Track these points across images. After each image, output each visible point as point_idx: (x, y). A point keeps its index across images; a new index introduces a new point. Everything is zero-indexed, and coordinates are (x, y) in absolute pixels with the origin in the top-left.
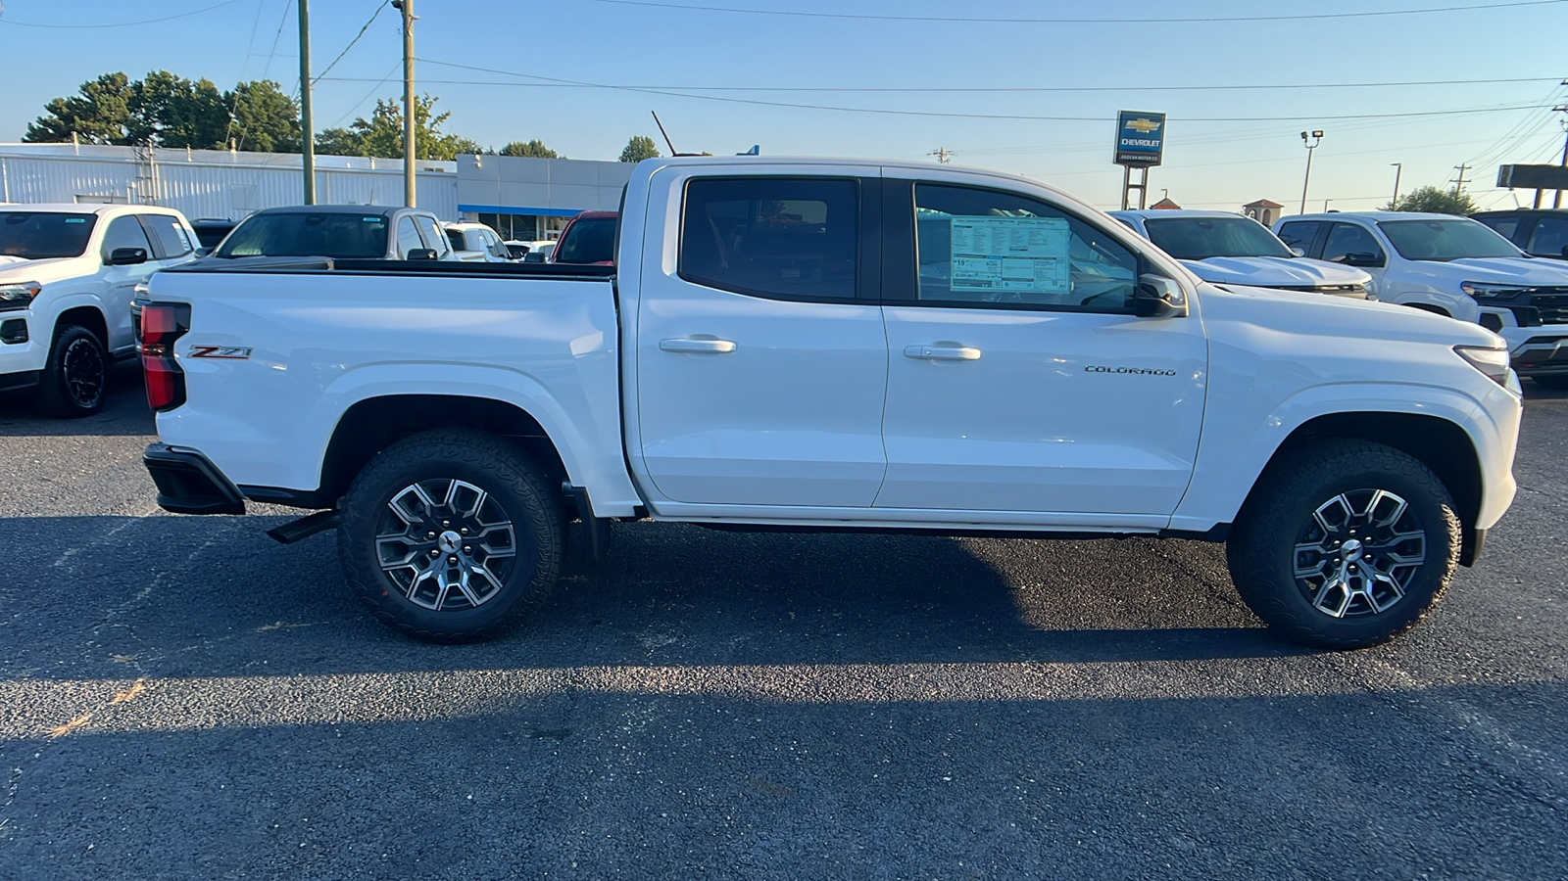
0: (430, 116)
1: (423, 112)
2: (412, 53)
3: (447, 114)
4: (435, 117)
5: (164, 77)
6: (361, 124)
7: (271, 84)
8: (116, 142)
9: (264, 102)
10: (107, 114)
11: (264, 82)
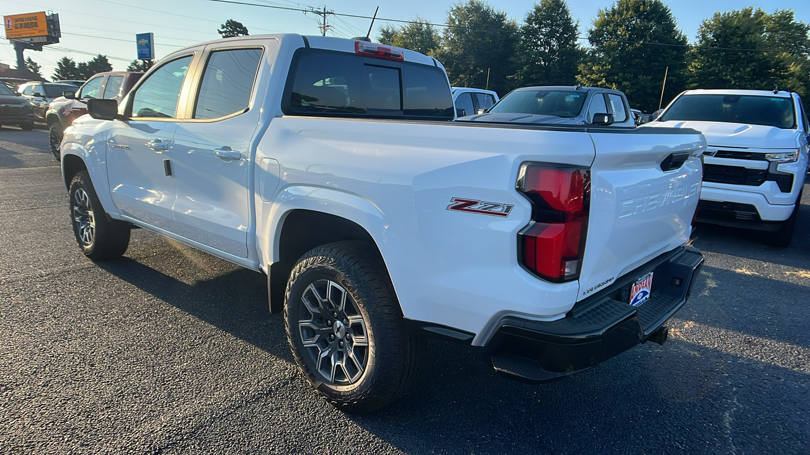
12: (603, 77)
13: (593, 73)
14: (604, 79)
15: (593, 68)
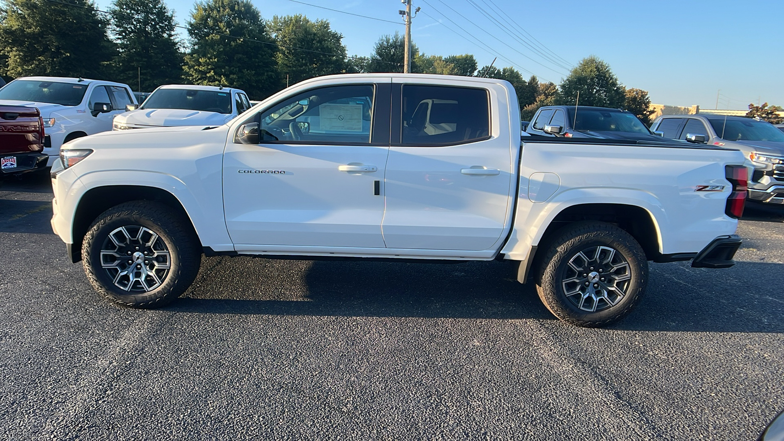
12: (212, 69)
13: (200, 64)
14: (213, 71)
15: (200, 60)
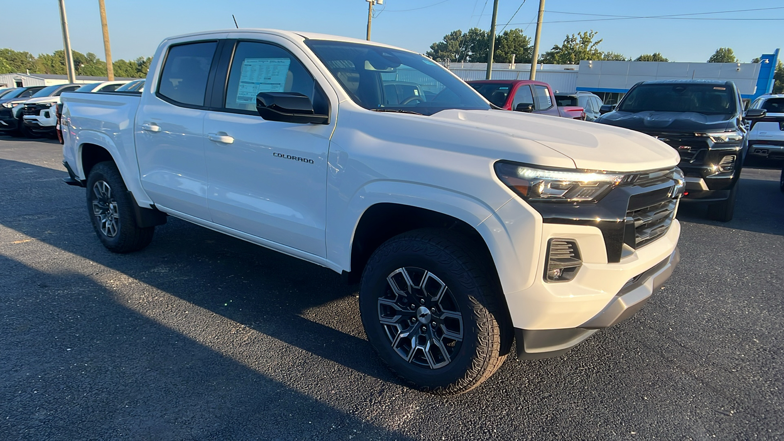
0: (591, 42)
1: (588, 40)
2: (543, 8)
3: (600, 41)
4: (593, 42)
5: (476, 30)
6: (556, 48)
7: (519, 30)
8: (453, 61)
9: (514, 39)
10: (451, 48)
11: (516, 30)
